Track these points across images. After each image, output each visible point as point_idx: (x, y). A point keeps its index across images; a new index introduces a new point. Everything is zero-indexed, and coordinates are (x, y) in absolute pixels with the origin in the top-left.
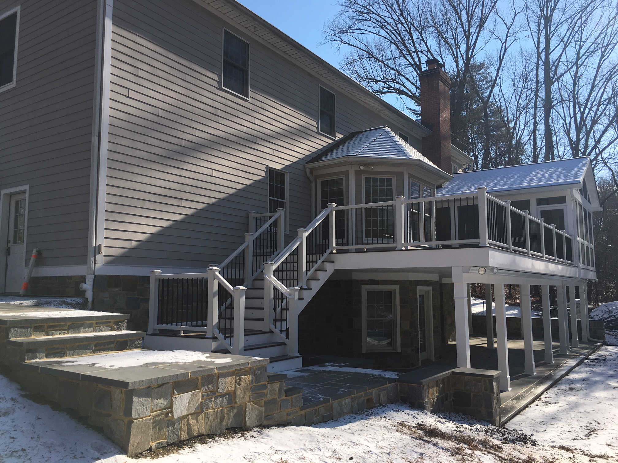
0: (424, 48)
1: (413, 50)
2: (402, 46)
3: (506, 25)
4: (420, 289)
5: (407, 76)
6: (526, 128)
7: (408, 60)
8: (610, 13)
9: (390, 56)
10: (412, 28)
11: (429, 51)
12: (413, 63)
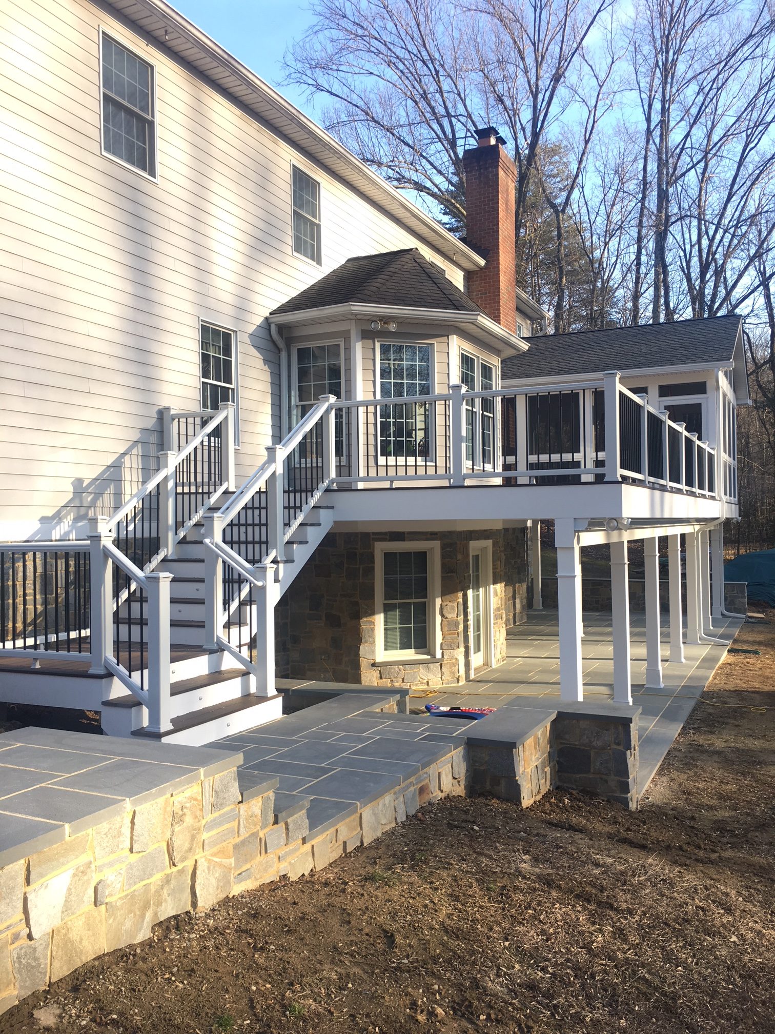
0: (461, 109)
1: (443, 112)
2: (422, 104)
3: (597, 79)
4: (475, 546)
5: (432, 159)
6: (618, 261)
7: (433, 130)
8: (764, 67)
9: (403, 120)
10: (441, 72)
11: (469, 116)
12: (442, 136)
